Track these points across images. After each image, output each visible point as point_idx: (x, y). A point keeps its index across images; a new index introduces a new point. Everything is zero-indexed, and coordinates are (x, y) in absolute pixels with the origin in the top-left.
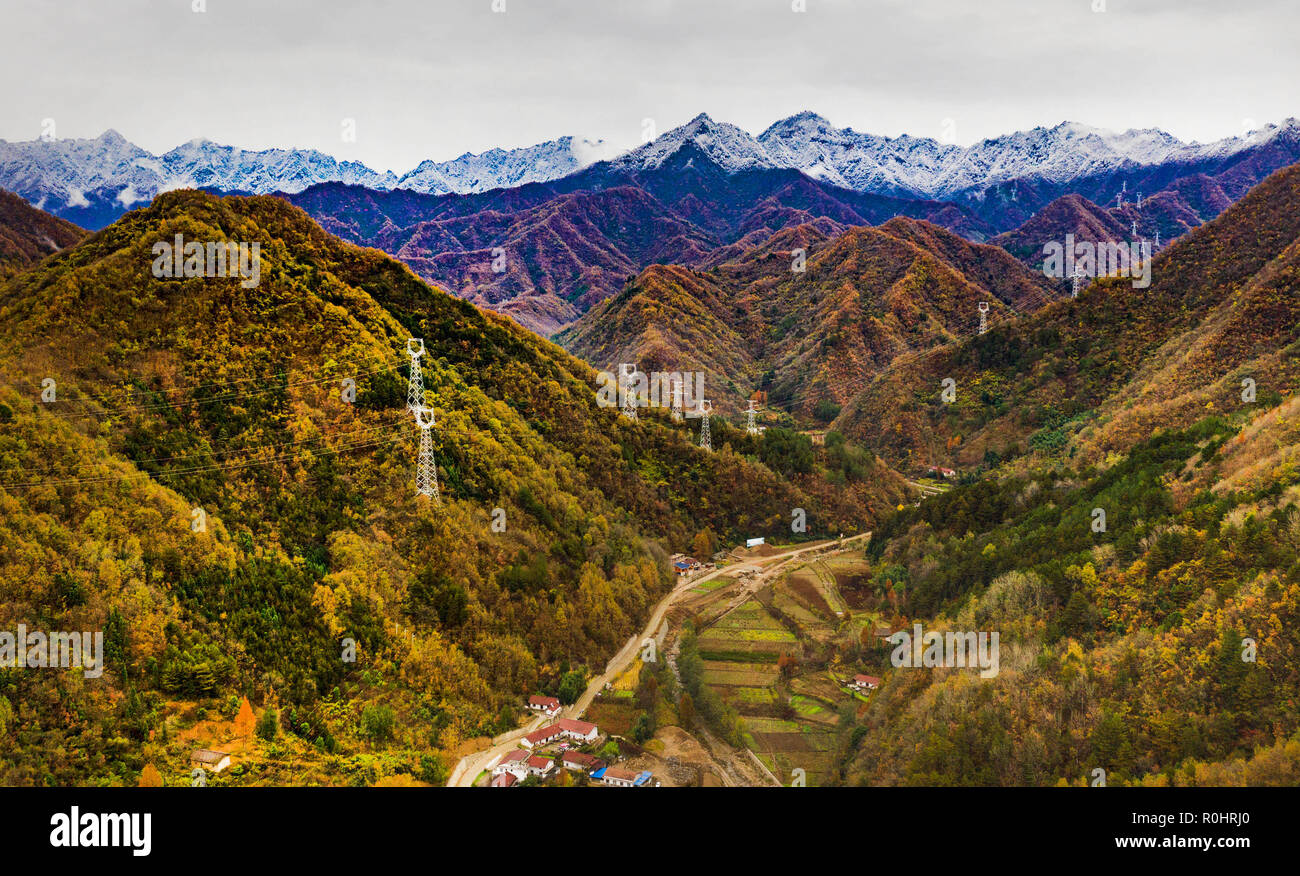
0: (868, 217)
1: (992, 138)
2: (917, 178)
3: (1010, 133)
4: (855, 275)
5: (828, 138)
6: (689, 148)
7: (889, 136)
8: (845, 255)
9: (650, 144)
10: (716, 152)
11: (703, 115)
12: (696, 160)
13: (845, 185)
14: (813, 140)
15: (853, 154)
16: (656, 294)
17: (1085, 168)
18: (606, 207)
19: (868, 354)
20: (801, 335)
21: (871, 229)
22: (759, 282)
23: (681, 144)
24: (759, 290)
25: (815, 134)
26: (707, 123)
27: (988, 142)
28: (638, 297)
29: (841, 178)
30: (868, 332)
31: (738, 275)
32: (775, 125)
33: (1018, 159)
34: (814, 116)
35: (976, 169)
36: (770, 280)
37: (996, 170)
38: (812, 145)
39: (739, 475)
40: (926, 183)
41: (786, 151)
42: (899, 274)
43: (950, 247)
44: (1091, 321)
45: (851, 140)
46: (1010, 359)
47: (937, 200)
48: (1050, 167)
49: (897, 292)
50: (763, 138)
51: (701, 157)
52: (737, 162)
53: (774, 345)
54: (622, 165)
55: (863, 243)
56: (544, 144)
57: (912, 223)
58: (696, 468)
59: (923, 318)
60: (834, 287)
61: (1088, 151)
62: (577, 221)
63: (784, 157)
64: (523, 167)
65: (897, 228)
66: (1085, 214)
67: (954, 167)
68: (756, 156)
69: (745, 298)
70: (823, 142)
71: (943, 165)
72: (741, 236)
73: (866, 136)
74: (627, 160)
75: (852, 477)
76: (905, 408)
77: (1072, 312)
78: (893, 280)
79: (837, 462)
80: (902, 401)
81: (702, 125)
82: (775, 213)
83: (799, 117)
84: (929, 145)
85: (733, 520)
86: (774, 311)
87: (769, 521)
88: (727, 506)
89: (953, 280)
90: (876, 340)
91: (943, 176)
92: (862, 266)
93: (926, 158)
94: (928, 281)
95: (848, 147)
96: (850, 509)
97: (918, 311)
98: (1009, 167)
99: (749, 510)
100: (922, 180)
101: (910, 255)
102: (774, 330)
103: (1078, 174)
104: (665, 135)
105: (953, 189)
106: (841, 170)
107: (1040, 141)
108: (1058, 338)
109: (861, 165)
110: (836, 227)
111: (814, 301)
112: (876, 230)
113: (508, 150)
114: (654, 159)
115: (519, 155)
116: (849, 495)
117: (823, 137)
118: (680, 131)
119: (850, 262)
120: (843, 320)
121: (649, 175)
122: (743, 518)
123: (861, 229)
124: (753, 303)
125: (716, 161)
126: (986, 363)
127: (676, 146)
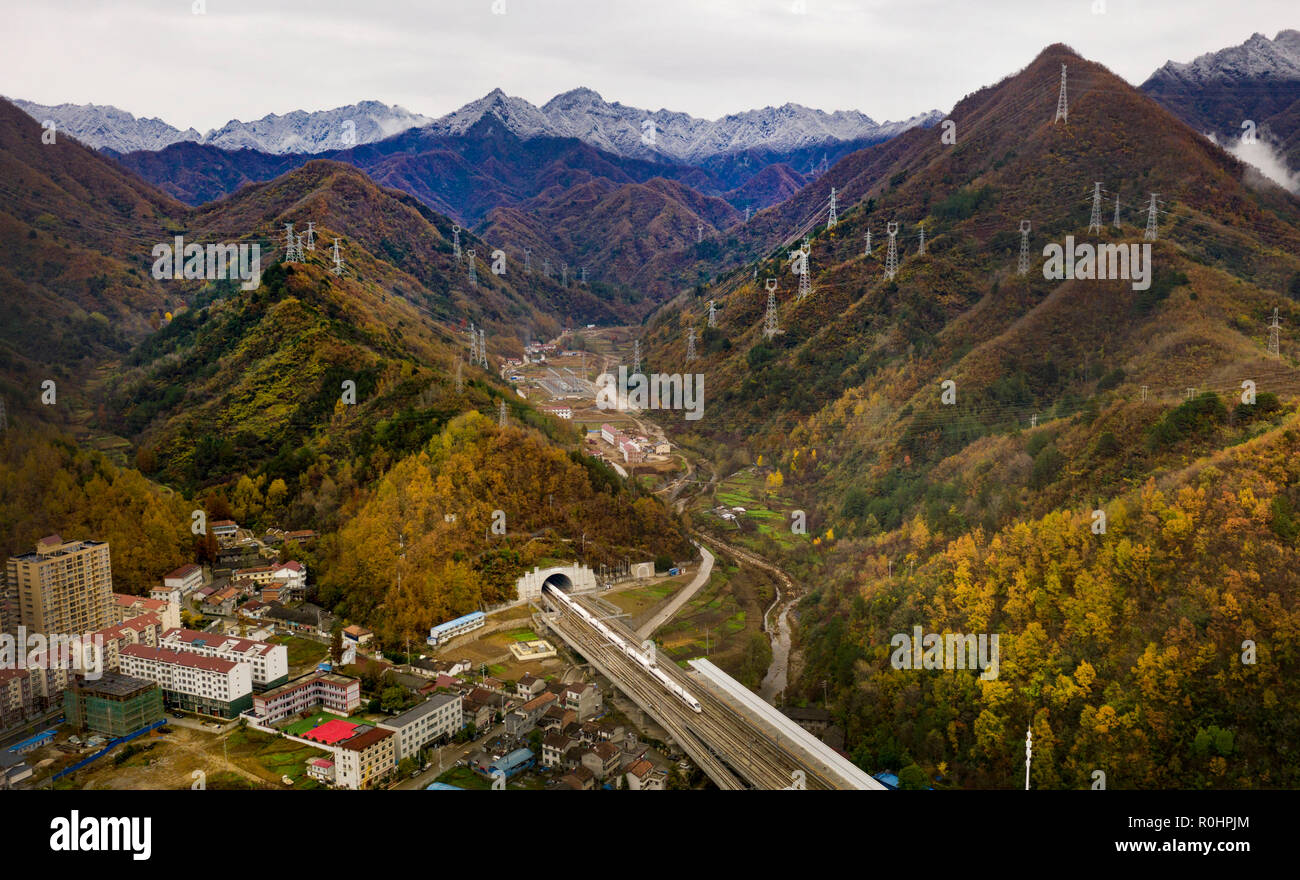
0: (633, 176)
1: (732, 114)
2: (674, 145)
3: (747, 110)
4: (630, 214)
5: (600, 111)
6: (488, 118)
7: (651, 110)
8: (623, 202)
9: (454, 114)
10: (510, 122)
11: (498, 91)
12: (495, 127)
13: (616, 150)
14: (589, 112)
15: (621, 125)
16: (504, 224)
17: (800, 141)
18: (429, 167)
19: (639, 258)
20: (598, 250)
21: (638, 185)
22: (568, 219)
23: (481, 115)
24: (568, 225)
25: (590, 107)
26: (502, 97)
27: (730, 117)
28: (495, 227)
29: (610, 144)
30: (638, 246)
31: (552, 215)
32: (556, 98)
33: (752, 132)
34: (589, 92)
35: (720, 140)
36: (574, 218)
37: (735, 141)
38: (588, 116)
39: (582, 298)
40: (681, 151)
41: (566, 122)
42: (656, 213)
43: (690, 198)
44: (754, 234)
45: (620, 112)
46: (713, 254)
47: (689, 164)
48: (774, 140)
49: (655, 224)
50: (547, 108)
51: (499, 127)
52: (528, 130)
53: (581, 257)
54: (432, 131)
55: (633, 195)
56: (345, 108)
57: (665, 182)
58: (562, 294)
59: (671, 239)
60: (616, 222)
61: (804, 128)
62: (410, 178)
63: (567, 127)
64: (327, 128)
65: (655, 185)
66: (785, 177)
67: (703, 137)
68: (543, 126)
69: (559, 230)
70: (597, 114)
71: (694, 135)
72: (539, 192)
73: (632, 109)
74: (435, 127)
75: (633, 302)
76: (659, 279)
77: (745, 229)
78: (653, 217)
79: (626, 296)
80: (657, 276)
81: (497, 98)
82: (564, 174)
83: (576, 92)
84: (683, 117)
85: (580, 317)
86: (579, 237)
87: (597, 318)
88: (578, 311)
89: (689, 218)
90: (643, 251)
91: (694, 145)
92: (633, 208)
93: (679, 129)
94: (674, 217)
95: (617, 119)
96: (633, 314)
97: (668, 235)
98: (745, 139)
99: (587, 313)
100: (680, 149)
101: (664, 202)
102: (580, 249)
103: (795, 146)
104: (467, 106)
105: (702, 156)
106: (612, 138)
107: (769, 118)
108: (737, 242)
109: (629, 135)
110: (612, 184)
111: (604, 231)
112: (642, 186)
113: (311, 112)
114: (459, 127)
115: (322, 117)
116: (633, 308)
117: (597, 110)
118: (478, 104)
119: (626, 206)
120: (624, 239)
121: (457, 139)
122: (585, 316)
123: (632, 186)
124: (565, 233)
125: (511, 129)
126: (701, 256)
127: (478, 116)
